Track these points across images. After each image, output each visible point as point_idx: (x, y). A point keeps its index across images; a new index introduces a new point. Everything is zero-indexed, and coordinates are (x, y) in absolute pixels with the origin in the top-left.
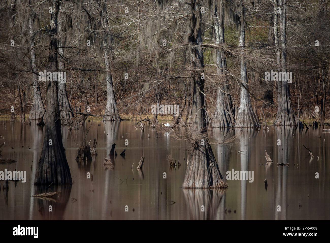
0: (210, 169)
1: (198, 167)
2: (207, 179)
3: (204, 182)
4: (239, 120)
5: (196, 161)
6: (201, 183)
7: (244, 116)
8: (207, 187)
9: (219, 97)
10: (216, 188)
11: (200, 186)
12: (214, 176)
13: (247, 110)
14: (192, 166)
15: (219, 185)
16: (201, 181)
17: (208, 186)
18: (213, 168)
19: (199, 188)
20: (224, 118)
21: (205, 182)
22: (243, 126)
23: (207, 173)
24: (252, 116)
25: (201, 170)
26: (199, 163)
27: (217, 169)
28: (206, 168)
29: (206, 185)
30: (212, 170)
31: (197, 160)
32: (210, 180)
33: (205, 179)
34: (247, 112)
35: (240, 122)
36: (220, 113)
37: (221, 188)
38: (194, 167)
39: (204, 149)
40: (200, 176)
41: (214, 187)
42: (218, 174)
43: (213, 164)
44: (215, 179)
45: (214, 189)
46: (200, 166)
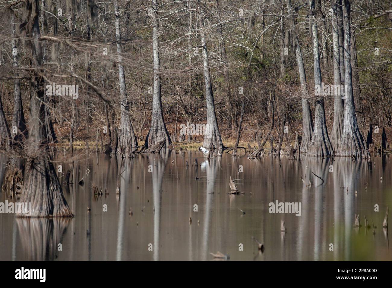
0: (51, 193)
1: (35, 191)
2: (45, 206)
3: (41, 209)
4: (342, 146)
5: (32, 184)
6: (37, 211)
7: (348, 141)
8: (45, 216)
9: (317, 118)
10: (57, 217)
11: (36, 214)
12: (56, 202)
13: (353, 135)
14: (28, 190)
15: (61, 213)
16: (37, 208)
17: (47, 215)
18: (55, 193)
19: (35, 217)
20: (323, 144)
21: (43, 209)
22: (346, 154)
23: (46, 198)
24: (359, 141)
25: (39, 194)
26: (36, 186)
27: (60, 194)
28: (45, 192)
29: (44, 213)
30: (54, 195)
31: (33, 182)
32: (49, 207)
33: (43, 207)
34: (352, 136)
35: (342, 149)
36: (318, 137)
37: (64, 217)
38: (30, 191)
39: (44, 169)
40: (37, 201)
41: (55, 215)
42: (62, 199)
43: (55, 187)
44: (56, 206)
45: (55, 218)
46: (37, 190)
